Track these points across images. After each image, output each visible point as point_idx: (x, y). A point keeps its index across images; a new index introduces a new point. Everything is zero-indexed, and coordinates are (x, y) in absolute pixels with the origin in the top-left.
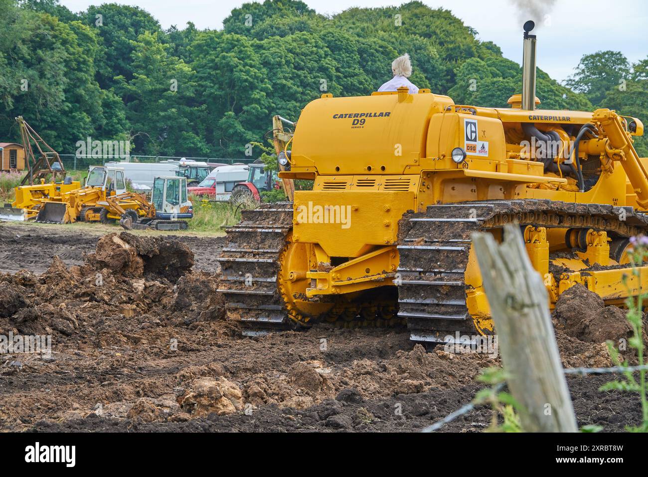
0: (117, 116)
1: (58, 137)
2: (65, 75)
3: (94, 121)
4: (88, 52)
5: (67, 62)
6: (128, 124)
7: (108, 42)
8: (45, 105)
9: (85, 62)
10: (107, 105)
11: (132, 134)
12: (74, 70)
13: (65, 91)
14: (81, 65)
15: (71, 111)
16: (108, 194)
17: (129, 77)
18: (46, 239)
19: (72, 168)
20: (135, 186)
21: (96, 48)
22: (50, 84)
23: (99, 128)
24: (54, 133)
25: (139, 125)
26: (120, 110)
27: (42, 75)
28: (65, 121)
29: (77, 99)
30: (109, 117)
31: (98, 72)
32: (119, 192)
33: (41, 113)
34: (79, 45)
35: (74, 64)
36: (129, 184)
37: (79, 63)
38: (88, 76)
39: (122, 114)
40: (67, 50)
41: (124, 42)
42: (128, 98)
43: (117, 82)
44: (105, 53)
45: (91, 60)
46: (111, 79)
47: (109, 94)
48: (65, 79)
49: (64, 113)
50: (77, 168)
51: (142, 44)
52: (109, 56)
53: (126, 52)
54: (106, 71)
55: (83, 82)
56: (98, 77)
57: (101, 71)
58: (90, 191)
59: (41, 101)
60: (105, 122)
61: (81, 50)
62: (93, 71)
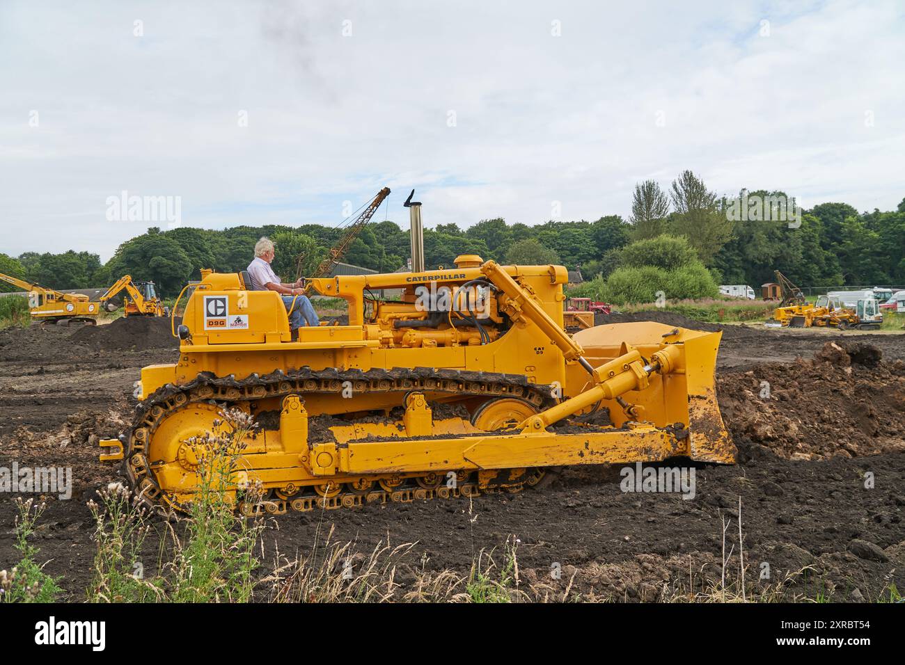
0: (834, 265)
1: (799, 279)
2: (802, 244)
3: (820, 268)
4: (815, 231)
5: (803, 238)
6: (841, 269)
7: (827, 224)
8: (791, 262)
9: (813, 237)
10: (827, 259)
11: (844, 274)
12: (807, 241)
13: (803, 253)
14: (811, 238)
15: (806, 264)
16: (830, 311)
17: (840, 242)
18: (794, 338)
19: (808, 295)
20: (846, 305)
21: (819, 228)
22: (794, 250)
23: (823, 272)
24: (797, 277)
25: (848, 269)
26: (836, 261)
27: (789, 246)
28: (803, 269)
29: (810, 257)
30: (829, 265)
31: (821, 242)
32: (837, 309)
33: (789, 266)
34: (810, 227)
35: (807, 238)
36: (842, 305)
37: (810, 237)
38: (816, 244)
39: (837, 264)
40: (803, 231)
41: (836, 223)
42: (840, 254)
43: (833, 246)
44: (826, 231)
45: (817, 235)
46: (829, 245)
47: (828, 253)
48: (803, 247)
49: (803, 265)
50: (812, 295)
51: (847, 224)
52: (827, 232)
53: (838, 229)
54: (827, 240)
55: (813, 247)
56: (822, 244)
57: (823, 241)
58: (819, 309)
59: (789, 260)
60: (827, 268)
61: (811, 230)
62: (818, 241)
